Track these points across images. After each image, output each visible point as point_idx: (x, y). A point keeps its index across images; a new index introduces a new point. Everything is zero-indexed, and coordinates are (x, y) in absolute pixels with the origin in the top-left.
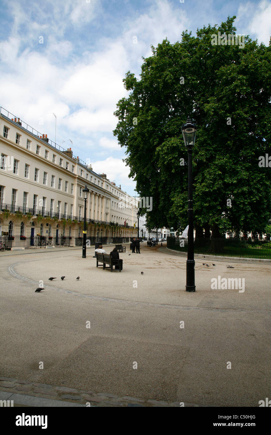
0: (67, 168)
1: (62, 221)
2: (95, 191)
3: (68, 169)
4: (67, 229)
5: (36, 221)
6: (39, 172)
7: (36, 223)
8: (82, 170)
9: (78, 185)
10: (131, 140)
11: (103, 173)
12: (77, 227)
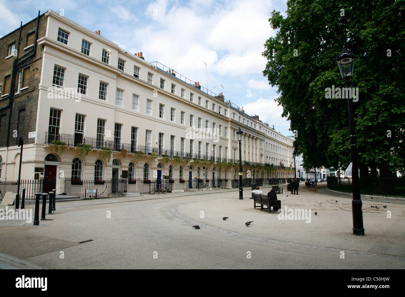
0: (219, 112)
1: (217, 164)
2: (248, 133)
3: (221, 114)
4: (223, 171)
5: (193, 165)
6: (193, 118)
7: (193, 166)
8: (234, 114)
9: (231, 128)
10: (282, 79)
11: (255, 115)
12: (232, 169)
